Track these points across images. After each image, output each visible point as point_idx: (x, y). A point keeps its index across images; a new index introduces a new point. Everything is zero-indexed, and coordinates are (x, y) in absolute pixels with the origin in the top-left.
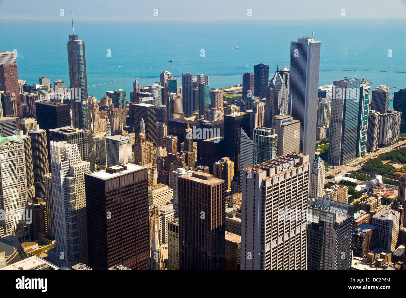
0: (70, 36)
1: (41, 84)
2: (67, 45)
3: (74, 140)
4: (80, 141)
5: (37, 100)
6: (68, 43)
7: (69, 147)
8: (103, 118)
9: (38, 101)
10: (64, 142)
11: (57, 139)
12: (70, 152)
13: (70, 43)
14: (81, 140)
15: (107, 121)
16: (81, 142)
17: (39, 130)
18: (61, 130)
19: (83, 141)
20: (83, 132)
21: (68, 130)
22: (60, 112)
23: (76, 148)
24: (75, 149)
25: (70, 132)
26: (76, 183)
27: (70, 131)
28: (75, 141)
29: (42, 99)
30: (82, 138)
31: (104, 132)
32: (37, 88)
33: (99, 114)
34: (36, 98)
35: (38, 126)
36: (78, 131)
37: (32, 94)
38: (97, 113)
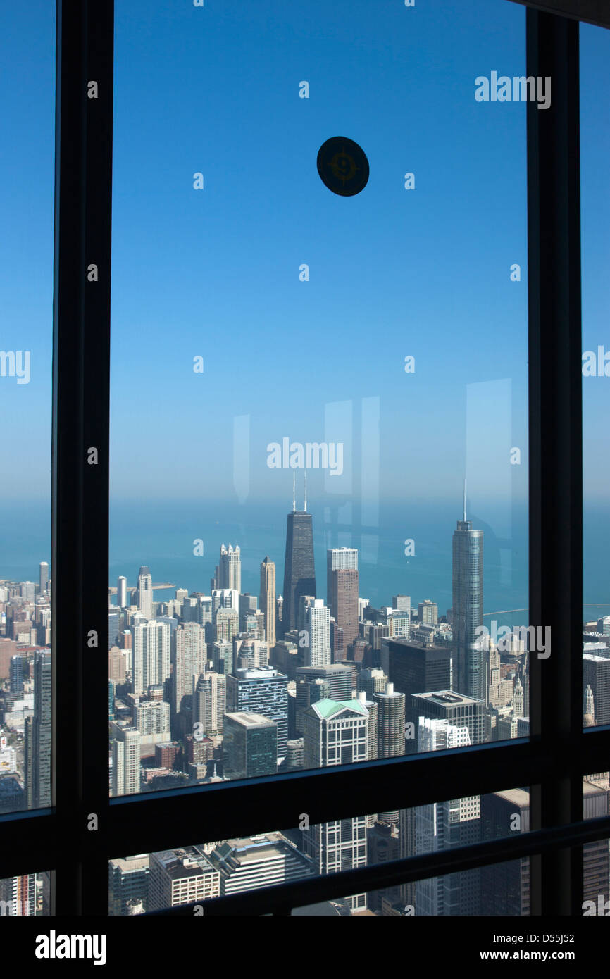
0: (458, 522)
1: (395, 607)
2: (451, 539)
3: (457, 718)
4: (469, 721)
5: (388, 636)
6: (453, 534)
7: (454, 732)
8: (508, 677)
9: (389, 638)
10: (443, 721)
11: (430, 713)
12: (454, 742)
13: (457, 534)
14: (471, 718)
15: (515, 684)
16: (471, 723)
17: (391, 692)
18: (434, 696)
19: (475, 722)
20: (475, 704)
21: (448, 698)
22: (432, 661)
23: (465, 735)
24: (464, 738)
25: (450, 702)
26: (462, 806)
27: (452, 699)
28: (459, 720)
29: (397, 634)
30: (473, 716)
31: (509, 705)
32: (388, 614)
33: (499, 671)
34: (385, 632)
35: (391, 686)
36: (467, 701)
37: (379, 624)
38: (495, 667)
